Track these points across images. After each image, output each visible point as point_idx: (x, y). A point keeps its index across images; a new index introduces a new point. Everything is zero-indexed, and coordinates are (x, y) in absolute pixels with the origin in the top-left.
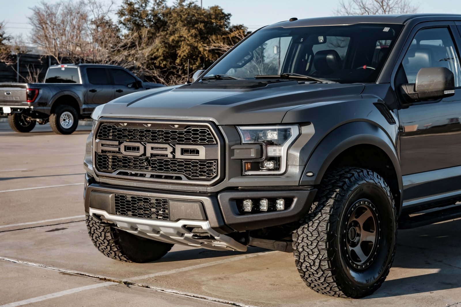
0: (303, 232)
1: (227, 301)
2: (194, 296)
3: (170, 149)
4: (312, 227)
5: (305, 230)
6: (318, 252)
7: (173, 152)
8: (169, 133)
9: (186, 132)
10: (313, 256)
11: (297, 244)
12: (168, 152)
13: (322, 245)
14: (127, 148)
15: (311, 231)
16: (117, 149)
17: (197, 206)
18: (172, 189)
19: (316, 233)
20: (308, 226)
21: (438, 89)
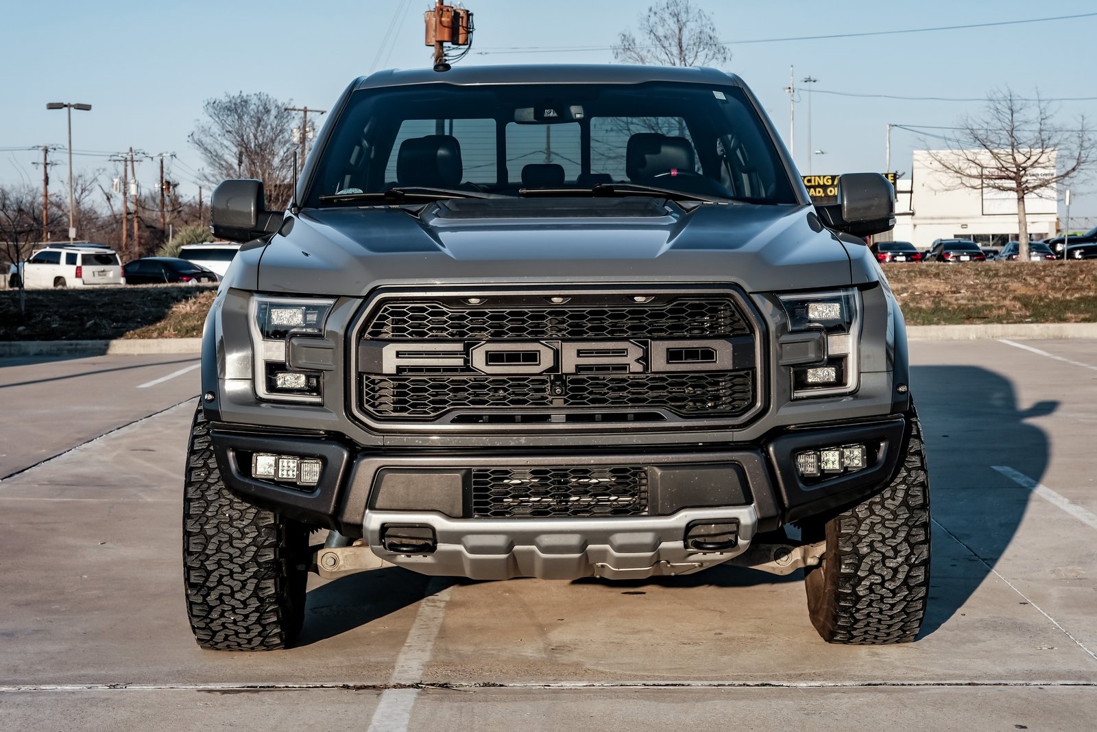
0: (872, 513)
3: (634, 352)
4: (893, 499)
5: (877, 508)
6: (909, 551)
7: (645, 359)
10: (895, 561)
11: (855, 540)
12: (632, 357)
13: (917, 535)
15: (892, 507)
16: (459, 362)
19: (904, 510)
20: (883, 499)
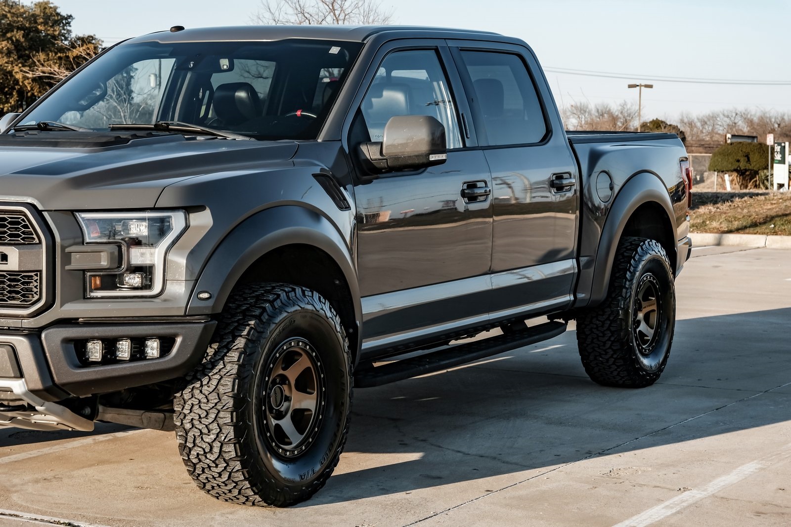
0: (193, 396)
1: (57, 519)
4: (208, 387)
5: (196, 392)
6: (219, 430)
10: (209, 437)
11: (182, 416)
13: (225, 418)
15: (207, 393)
17: (3, 352)
19: (215, 396)
20: (202, 386)
21: (420, 153)
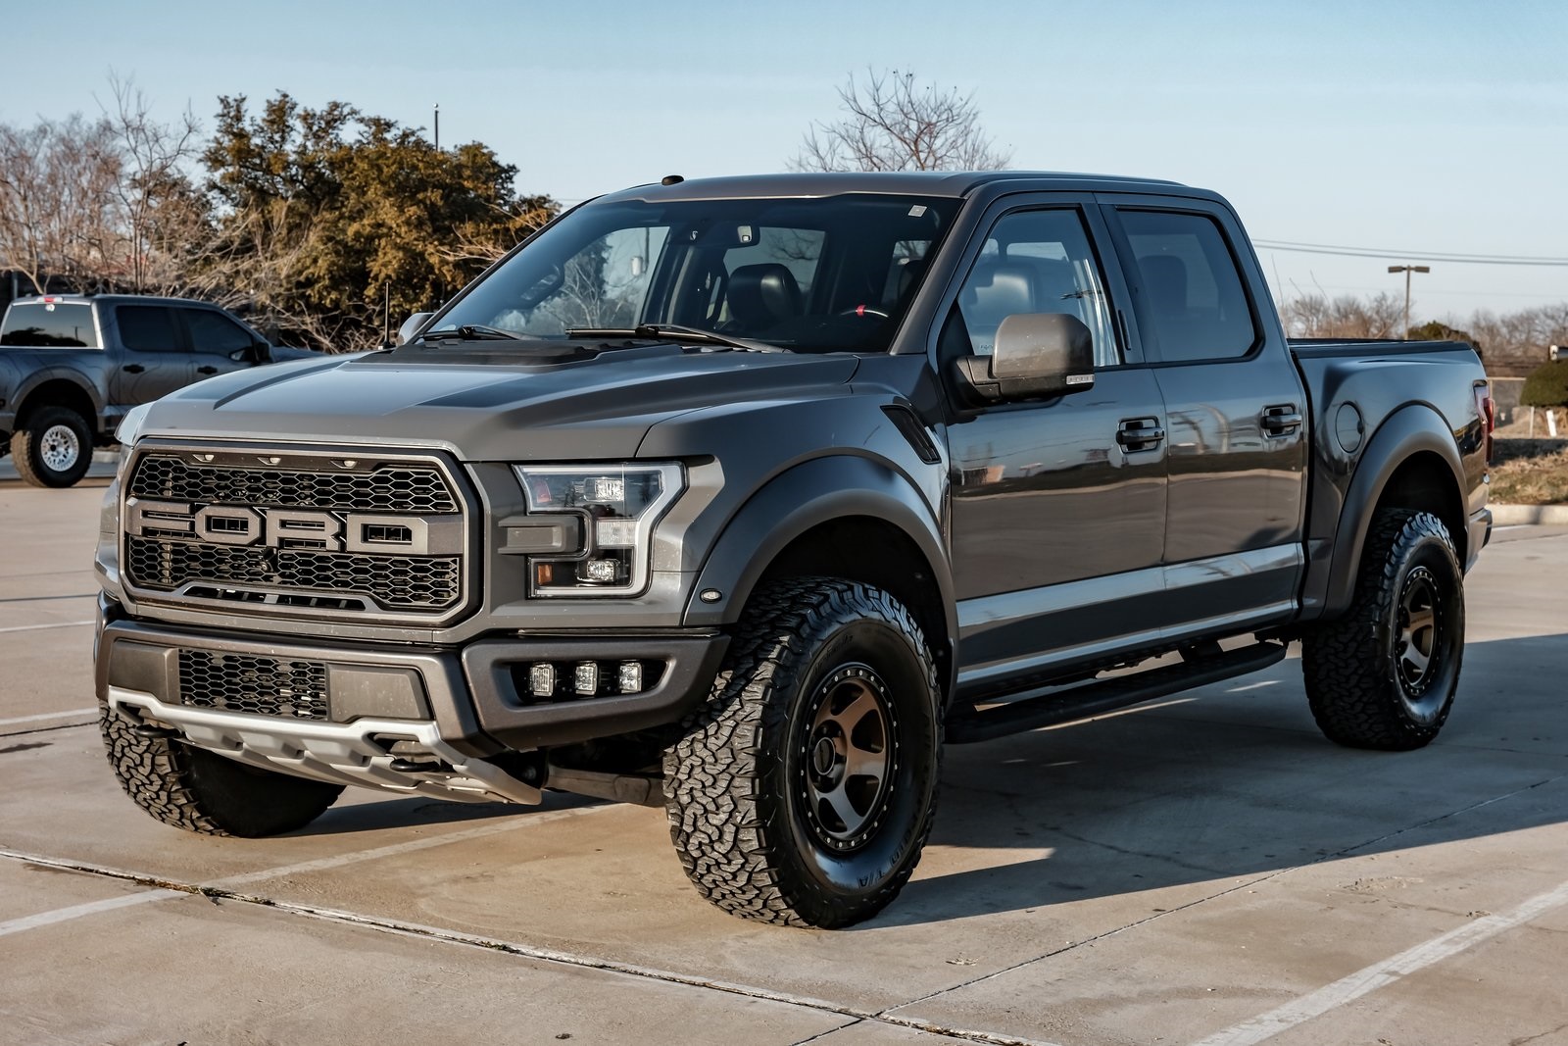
0: (693, 753)
1: (485, 940)
2: (395, 928)
3: (333, 527)
4: (717, 738)
5: (698, 746)
6: (732, 806)
7: (341, 534)
8: (329, 483)
9: (375, 480)
10: (718, 817)
11: (676, 784)
12: (328, 533)
13: (742, 787)
14: (214, 524)
15: (714, 748)
16: (185, 526)
17: (405, 681)
18: (337, 634)
19: (727, 753)
20: (706, 736)
21: (1051, 373)
